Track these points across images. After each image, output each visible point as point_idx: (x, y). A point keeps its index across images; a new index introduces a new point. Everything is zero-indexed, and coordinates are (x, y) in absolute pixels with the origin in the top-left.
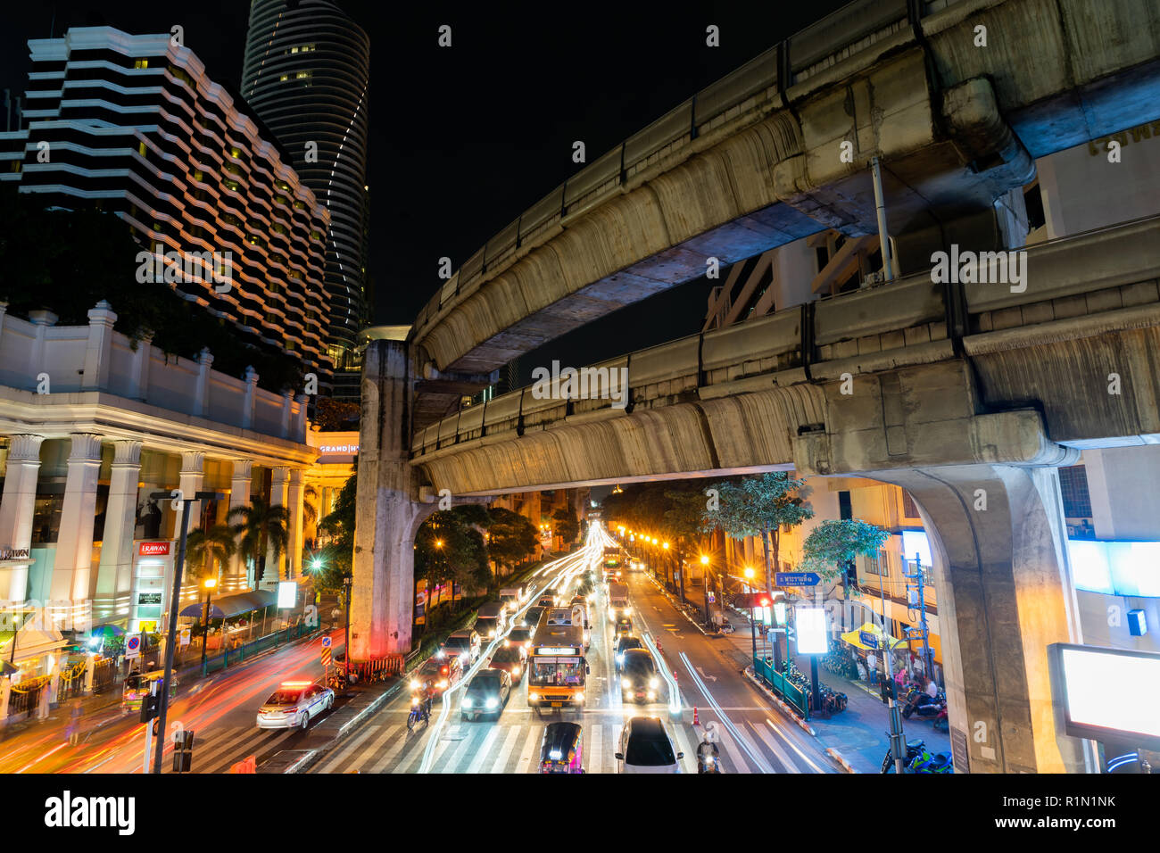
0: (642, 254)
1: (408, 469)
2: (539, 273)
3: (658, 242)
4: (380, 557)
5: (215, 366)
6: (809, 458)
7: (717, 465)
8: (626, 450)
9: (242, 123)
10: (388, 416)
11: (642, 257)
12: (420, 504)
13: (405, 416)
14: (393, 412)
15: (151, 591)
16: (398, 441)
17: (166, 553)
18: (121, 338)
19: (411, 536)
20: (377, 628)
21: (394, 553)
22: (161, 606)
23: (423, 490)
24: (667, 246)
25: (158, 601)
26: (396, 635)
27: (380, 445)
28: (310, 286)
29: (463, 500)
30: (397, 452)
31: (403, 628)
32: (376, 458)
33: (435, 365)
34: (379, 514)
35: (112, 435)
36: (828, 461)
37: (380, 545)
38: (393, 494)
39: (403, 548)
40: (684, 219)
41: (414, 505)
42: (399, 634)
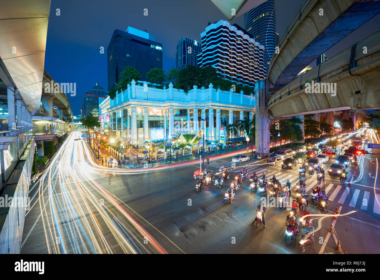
0: (311, 40)
1: (267, 111)
2: (287, 54)
3: (315, 34)
4: (260, 132)
6: (354, 103)
7: (330, 107)
8: (305, 104)
9: (240, 33)
12: (270, 119)
13: (266, 98)
14: (262, 98)
15: (222, 136)
16: (264, 104)
17: (224, 129)
18: (215, 90)
19: (269, 127)
20: (261, 147)
21: (264, 131)
22: (224, 138)
23: (271, 116)
24: (318, 34)
26: (265, 149)
27: (260, 106)
28: (260, 67)
29: (282, 118)
30: (264, 107)
31: (267, 148)
32: (259, 109)
33: (273, 84)
34: (260, 122)
35: (215, 108)
36: (360, 104)
37: (260, 129)
38: (263, 117)
39: (266, 130)
41: (269, 120)
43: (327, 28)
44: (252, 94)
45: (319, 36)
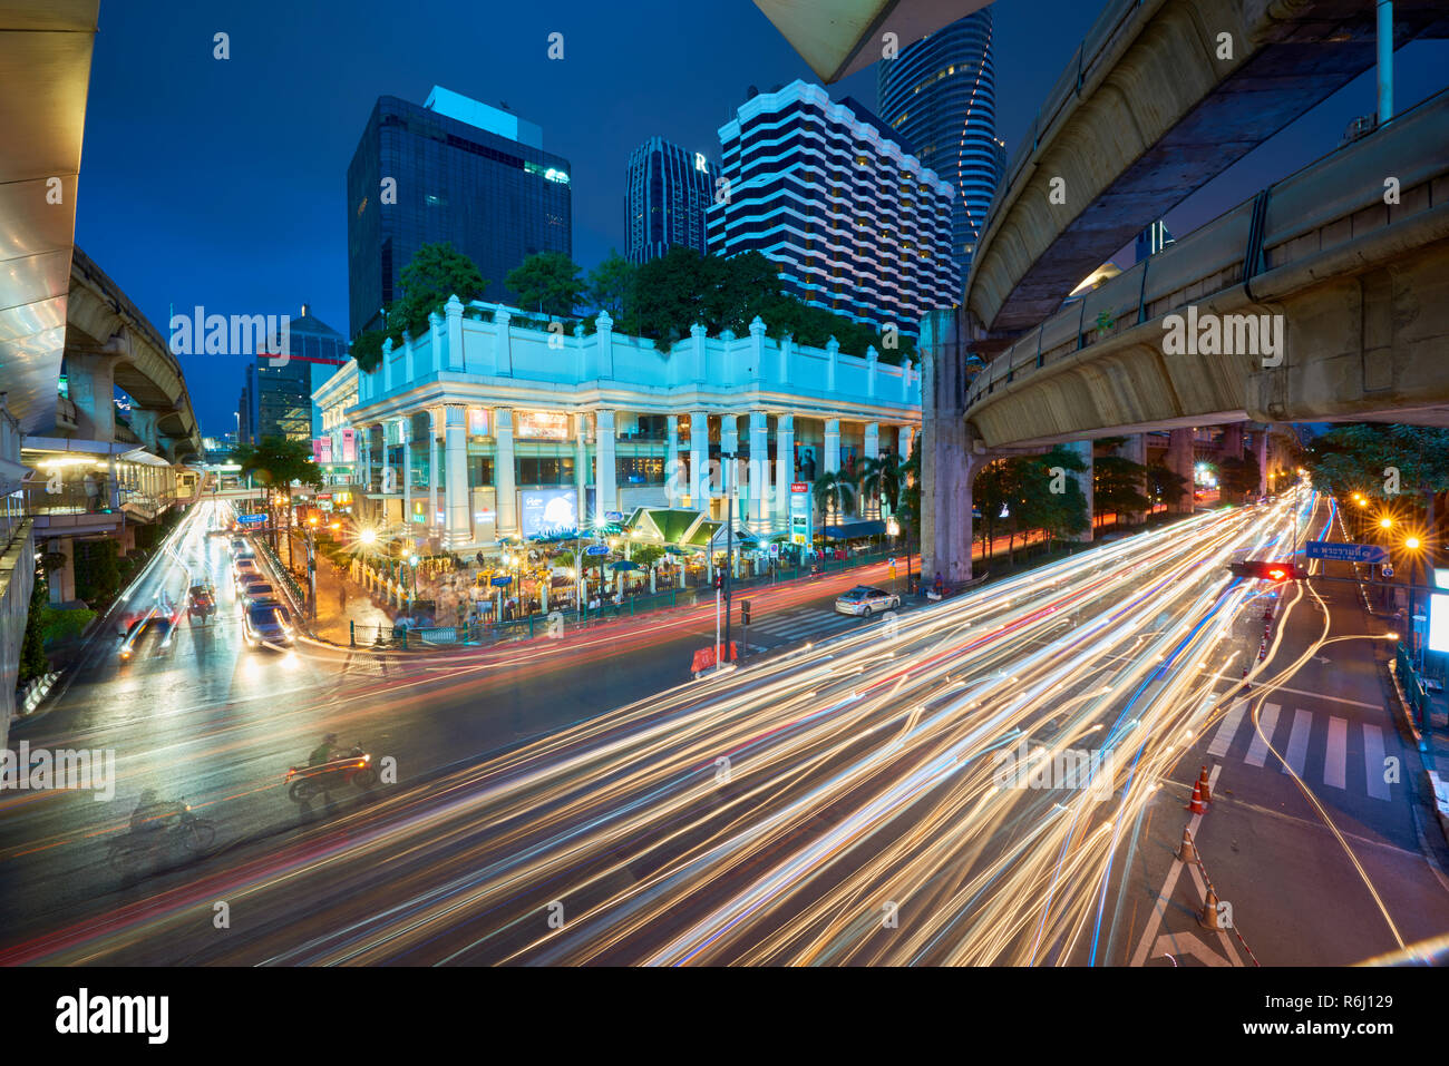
0: (1118, 169)
1: (962, 425)
2: (1033, 219)
3: (1132, 150)
4: (939, 500)
5: (842, 350)
6: (1260, 400)
7: (1180, 414)
8: (1097, 401)
9: (865, 131)
10: (942, 380)
11: (1118, 173)
12: (975, 455)
13: (958, 378)
14: (946, 375)
15: (800, 516)
16: (952, 401)
17: (805, 491)
18: (772, 342)
19: (969, 483)
20: (940, 556)
21: (952, 497)
22: (806, 526)
23: (975, 442)
24: (1142, 151)
25: (804, 523)
26: (956, 565)
27: (936, 406)
28: (939, 261)
29: (1016, 452)
30: (952, 411)
31: (962, 558)
32: (933, 416)
33: (983, 327)
34: (938, 464)
35: (774, 410)
36: (1282, 403)
37: (939, 490)
38: (949, 448)
39: (961, 493)
40: (1155, 111)
41: (969, 457)
42: (959, 564)
43: (1172, 129)
44: (910, 362)
45: (1143, 155)
